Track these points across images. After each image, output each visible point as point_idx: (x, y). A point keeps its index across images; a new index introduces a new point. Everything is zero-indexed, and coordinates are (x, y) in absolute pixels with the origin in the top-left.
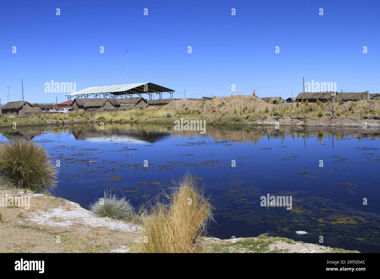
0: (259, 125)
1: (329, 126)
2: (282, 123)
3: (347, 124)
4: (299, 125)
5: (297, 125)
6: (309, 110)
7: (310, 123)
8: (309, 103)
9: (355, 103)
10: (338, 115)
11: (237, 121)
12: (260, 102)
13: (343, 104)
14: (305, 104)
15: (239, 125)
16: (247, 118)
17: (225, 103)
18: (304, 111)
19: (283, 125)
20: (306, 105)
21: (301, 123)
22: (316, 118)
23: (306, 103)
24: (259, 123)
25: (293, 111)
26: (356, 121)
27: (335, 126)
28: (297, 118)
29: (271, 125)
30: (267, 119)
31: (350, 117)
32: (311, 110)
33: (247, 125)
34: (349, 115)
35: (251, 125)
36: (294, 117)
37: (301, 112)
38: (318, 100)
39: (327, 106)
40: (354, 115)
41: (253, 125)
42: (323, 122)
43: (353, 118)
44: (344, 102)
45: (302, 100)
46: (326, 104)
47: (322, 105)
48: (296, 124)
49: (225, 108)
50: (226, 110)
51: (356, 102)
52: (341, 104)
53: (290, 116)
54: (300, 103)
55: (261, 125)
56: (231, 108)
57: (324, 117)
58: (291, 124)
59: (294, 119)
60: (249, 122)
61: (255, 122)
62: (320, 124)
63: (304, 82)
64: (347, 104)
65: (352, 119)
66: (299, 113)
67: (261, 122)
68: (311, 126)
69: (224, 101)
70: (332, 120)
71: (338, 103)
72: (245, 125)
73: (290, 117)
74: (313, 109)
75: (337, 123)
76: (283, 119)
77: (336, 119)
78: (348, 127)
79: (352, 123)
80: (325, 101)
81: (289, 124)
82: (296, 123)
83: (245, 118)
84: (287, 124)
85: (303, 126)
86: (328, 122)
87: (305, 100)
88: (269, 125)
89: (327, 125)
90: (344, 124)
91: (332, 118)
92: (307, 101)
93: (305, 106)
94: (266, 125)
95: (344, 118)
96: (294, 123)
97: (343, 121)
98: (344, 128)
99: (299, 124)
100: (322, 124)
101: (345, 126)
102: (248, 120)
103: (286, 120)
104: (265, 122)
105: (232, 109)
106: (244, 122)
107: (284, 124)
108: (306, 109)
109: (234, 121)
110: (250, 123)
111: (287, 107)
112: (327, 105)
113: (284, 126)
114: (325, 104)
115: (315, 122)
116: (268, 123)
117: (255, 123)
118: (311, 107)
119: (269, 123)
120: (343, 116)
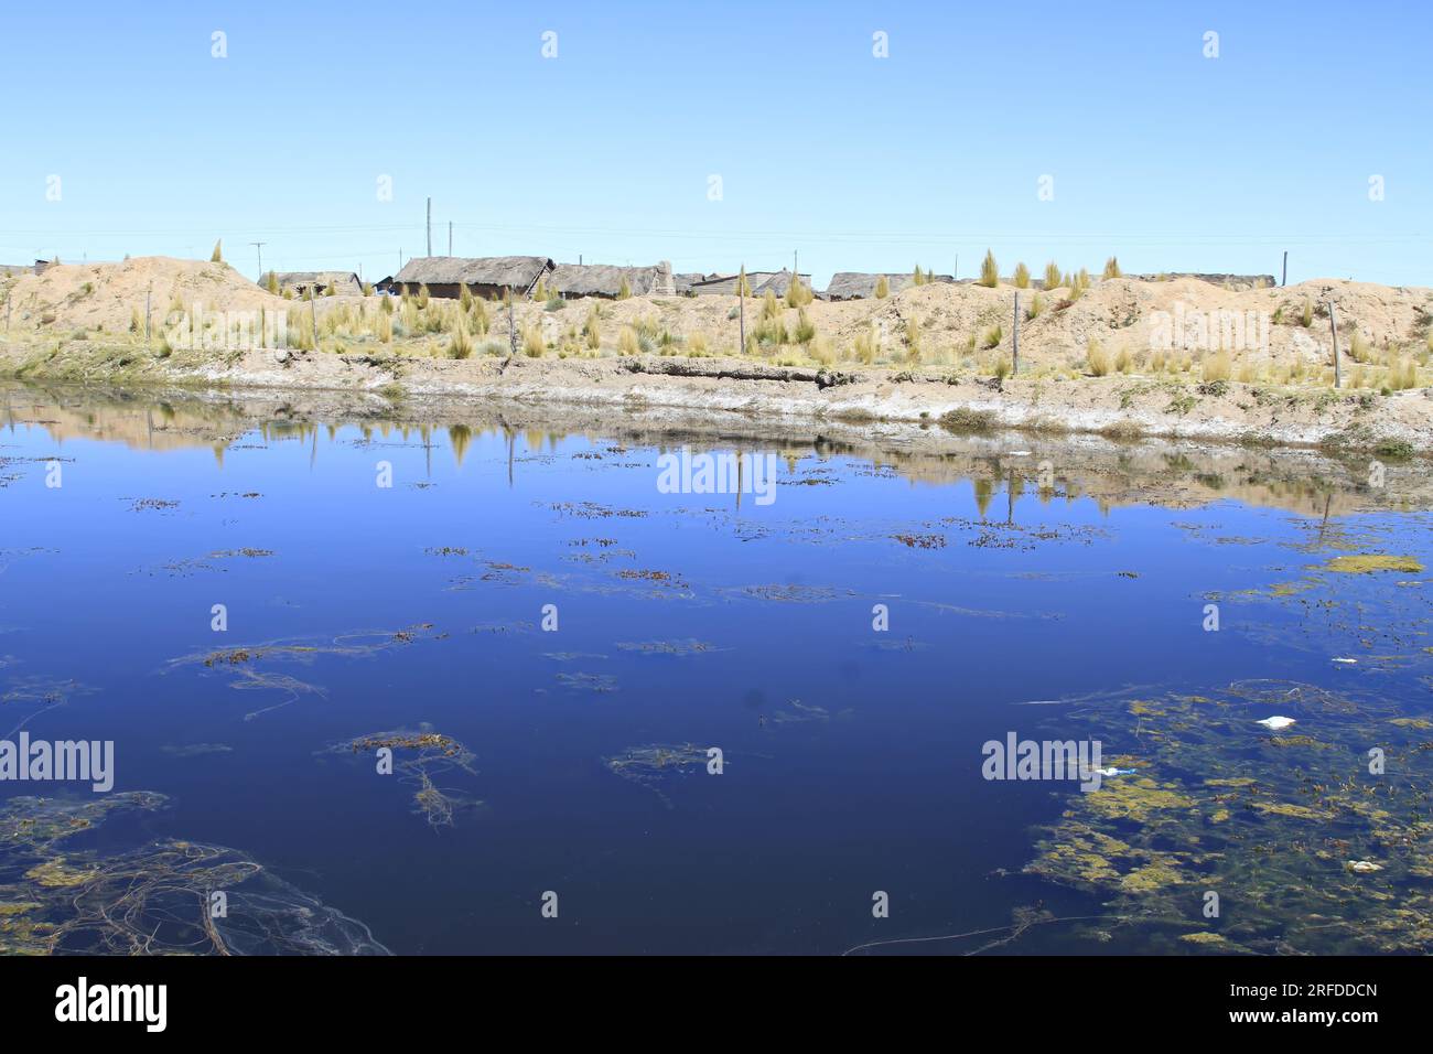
0: (212, 385)
1: (491, 397)
2: (306, 379)
3: (564, 392)
4: (372, 391)
5: (364, 391)
6: (429, 329)
7: (419, 383)
8: (431, 300)
9: (606, 305)
10: (533, 353)
11: (124, 363)
12: (236, 289)
13: (562, 307)
14: (416, 303)
15: (129, 382)
16: (167, 354)
17: (96, 288)
18: (407, 330)
19: (310, 389)
20: (420, 308)
21: (383, 379)
22: (443, 361)
23: (419, 299)
24: (212, 376)
25: (365, 332)
26: (597, 381)
27: (516, 399)
28: (367, 360)
29: (258, 387)
30: (247, 360)
31: (575, 361)
32: (437, 328)
33: (164, 384)
34: (577, 353)
35: (180, 384)
36: (357, 356)
37: (391, 337)
38: (466, 291)
39: (501, 315)
40: (593, 356)
41: (187, 384)
42: (469, 381)
43: (588, 368)
44: (570, 303)
45: (406, 289)
46: (499, 304)
47: (479, 307)
48: (361, 387)
49: (95, 307)
50: (97, 319)
51: (613, 303)
52: (555, 307)
53: (339, 352)
54: (395, 299)
55: (221, 385)
56: (120, 309)
57: (476, 359)
58: (343, 386)
59: (353, 365)
60: (172, 371)
61: (196, 373)
62: (458, 387)
63: (428, 217)
64: (578, 311)
65: (582, 371)
66: (385, 341)
67: (220, 370)
68: (422, 394)
69: (93, 279)
70: (506, 371)
71: (544, 304)
72: (155, 383)
73: (339, 356)
74: (443, 324)
75: (521, 384)
76: (309, 360)
77: (521, 371)
78: (566, 401)
79: (582, 385)
80: (494, 294)
81: (333, 384)
82: (361, 380)
83: (158, 354)
84: (324, 383)
85: (389, 394)
86: (488, 380)
87: (414, 287)
88: (251, 386)
89: (483, 391)
90: (551, 393)
91: (506, 363)
92: (424, 290)
93: (413, 307)
94: (239, 387)
95: (550, 366)
96: (354, 378)
97: (547, 378)
98: (552, 406)
99: (375, 385)
100: (463, 387)
101: (555, 401)
102: (168, 361)
103: (323, 365)
104: (236, 374)
105: (124, 313)
106: (152, 372)
107: (314, 384)
108: (419, 325)
109: (113, 366)
110: (177, 375)
111: (345, 312)
112: (502, 309)
113: (315, 393)
114: (491, 307)
115: (436, 378)
116: (247, 377)
117: (197, 376)
118: (436, 316)
119: (252, 376)
120: (553, 356)
